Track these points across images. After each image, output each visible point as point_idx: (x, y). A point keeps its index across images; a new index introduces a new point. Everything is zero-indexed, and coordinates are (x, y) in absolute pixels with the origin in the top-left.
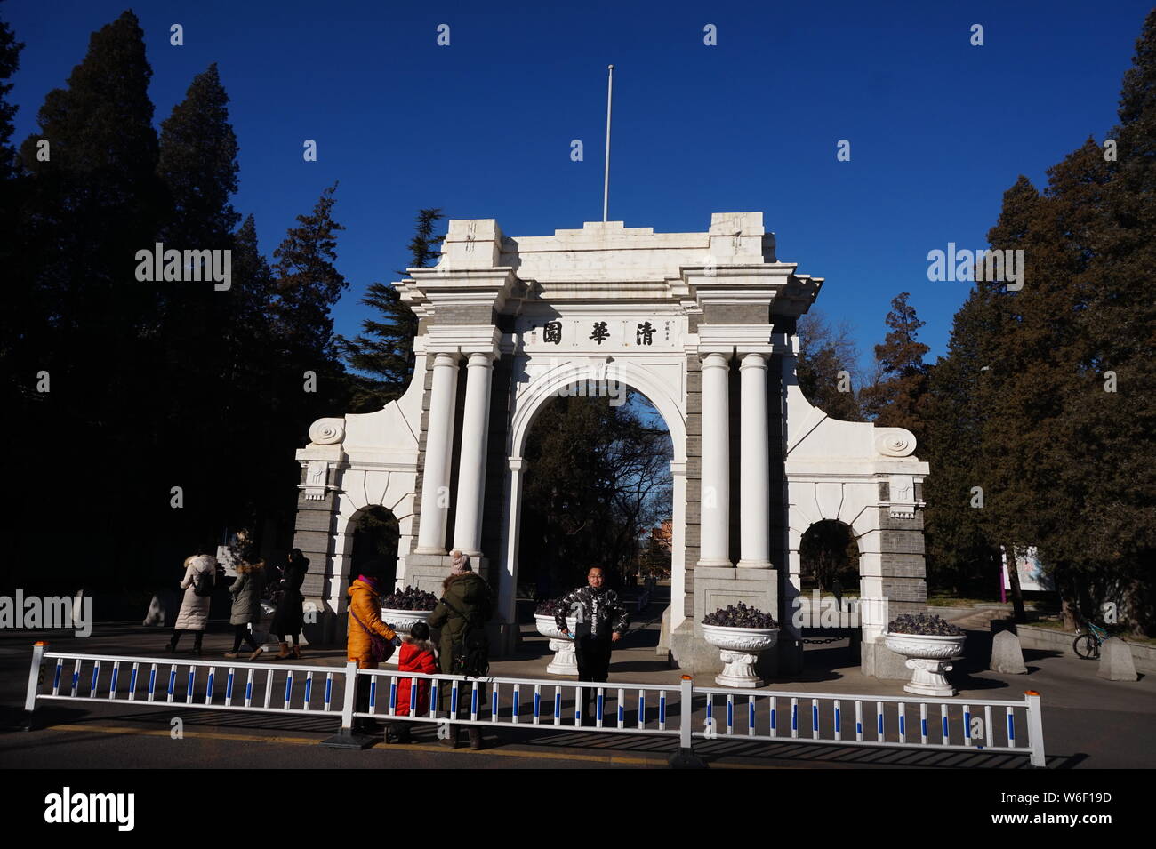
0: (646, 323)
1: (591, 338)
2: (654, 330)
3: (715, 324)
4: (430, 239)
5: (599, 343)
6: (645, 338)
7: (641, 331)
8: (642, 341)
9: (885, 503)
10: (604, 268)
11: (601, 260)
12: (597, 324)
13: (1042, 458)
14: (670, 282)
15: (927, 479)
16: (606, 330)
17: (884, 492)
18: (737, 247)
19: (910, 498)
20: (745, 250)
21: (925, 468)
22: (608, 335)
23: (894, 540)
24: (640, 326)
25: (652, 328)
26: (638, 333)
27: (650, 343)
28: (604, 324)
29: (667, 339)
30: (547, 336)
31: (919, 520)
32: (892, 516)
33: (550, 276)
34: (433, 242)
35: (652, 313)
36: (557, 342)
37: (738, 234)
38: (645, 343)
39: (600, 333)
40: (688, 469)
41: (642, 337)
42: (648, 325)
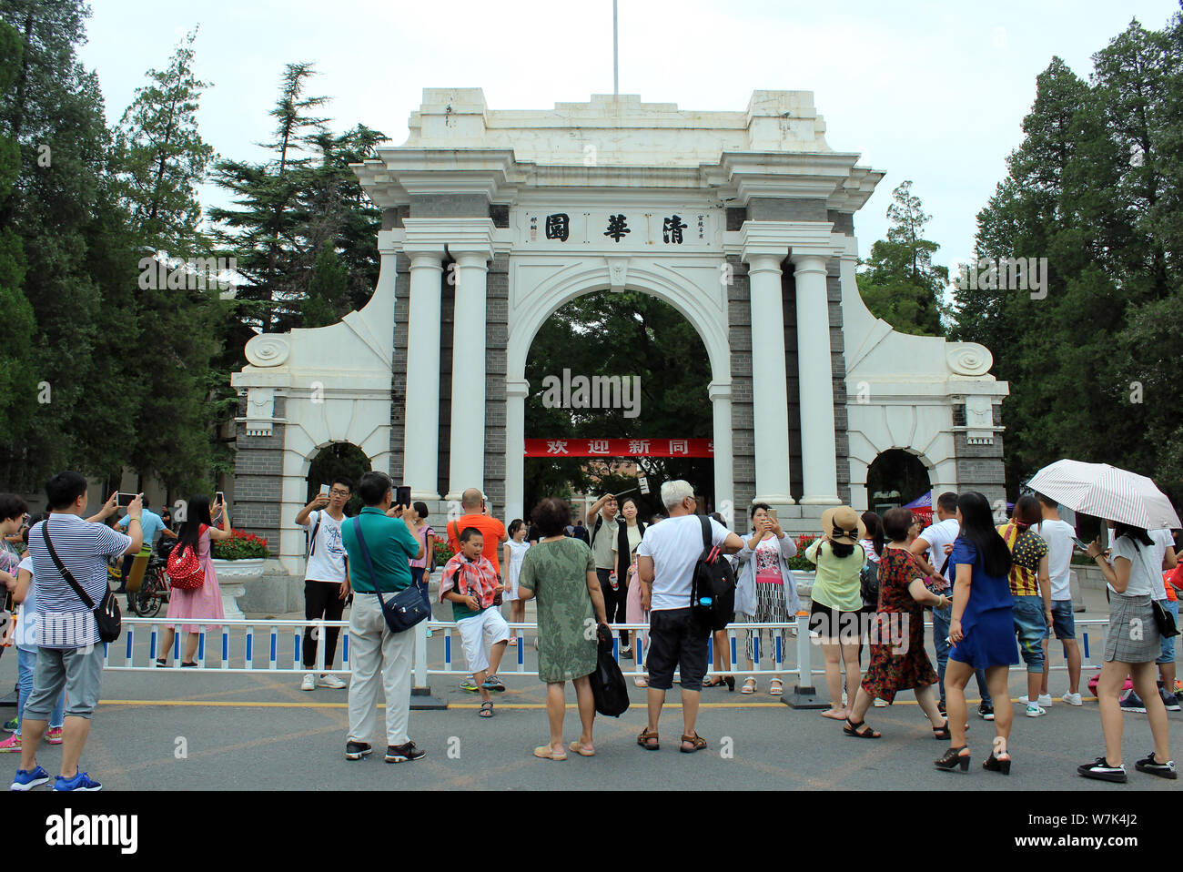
0: (674, 217)
1: (606, 234)
2: (685, 226)
3: (764, 220)
4: (298, 102)
5: (617, 241)
6: (673, 236)
7: (668, 226)
8: (670, 239)
9: (960, 428)
10: (619, 151)
11: (615, 140)
12: (613, 218)
13: (1097, 374)
14: (706, 170)
15: (1006, 400)
16: (626, 225)
17: (960, 416)
18: (785, 130)
19: (988, 422)
20: (795, 134)
21: (1003, 388)
22: (628, 231)
23: (972, 469)
24: (667, 221)
25: (682, 222)
26: (665, 229)
27: (680, 241)
28: (622, 218)
29: (701, 236)
30: (551, 232)
31: (998, 446)
32: (970, 442)
33: (552, 158)
34: (302, 105)
35: (681, 206)
36: (564, 239)
37: (786, 116)
38: (674, 241)
39: (617, 228)
40: (733, 391)
41: (670, 234)
42: (676, 220)
